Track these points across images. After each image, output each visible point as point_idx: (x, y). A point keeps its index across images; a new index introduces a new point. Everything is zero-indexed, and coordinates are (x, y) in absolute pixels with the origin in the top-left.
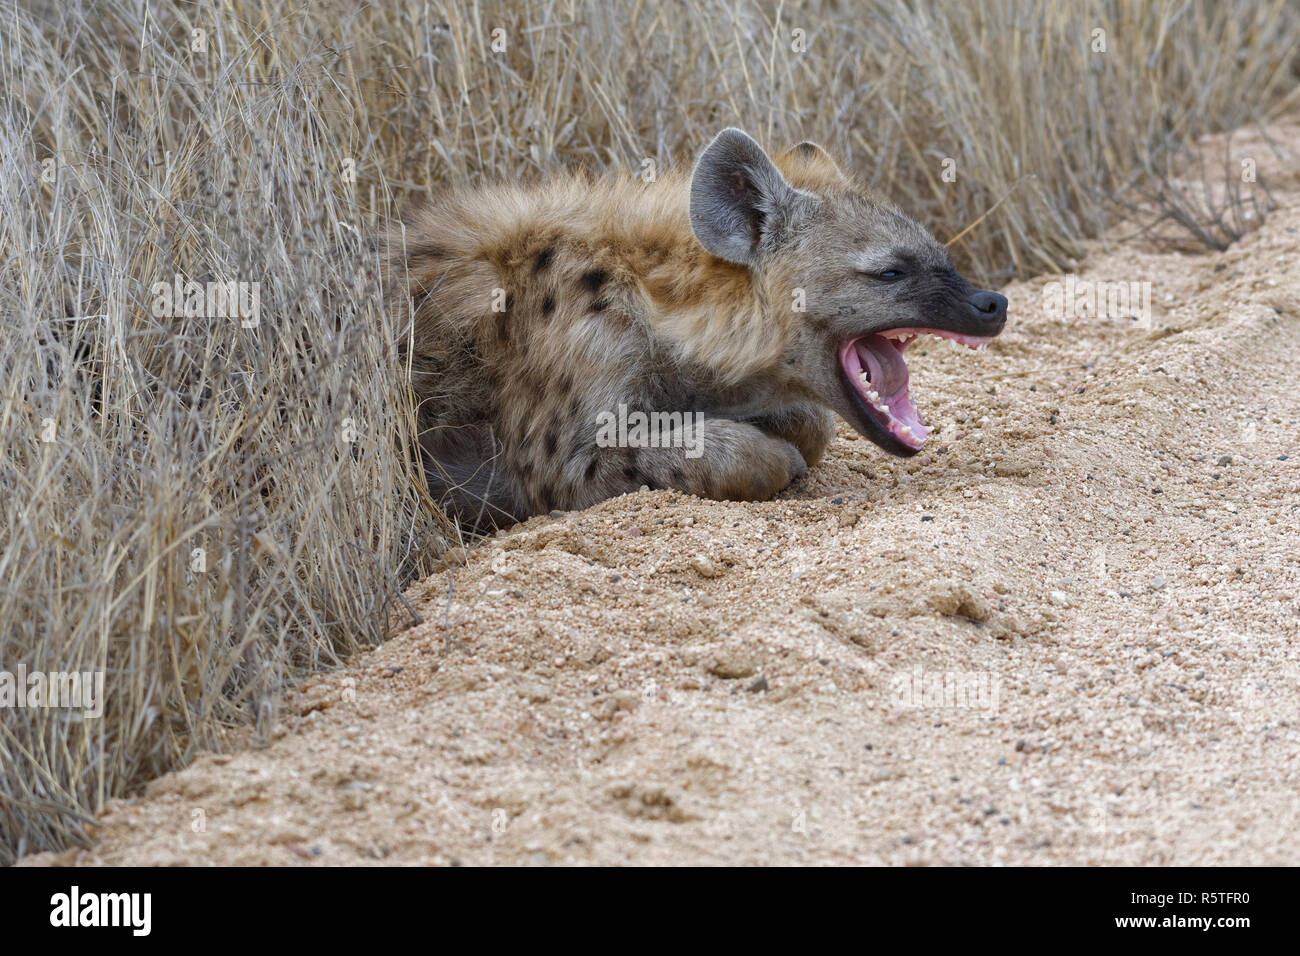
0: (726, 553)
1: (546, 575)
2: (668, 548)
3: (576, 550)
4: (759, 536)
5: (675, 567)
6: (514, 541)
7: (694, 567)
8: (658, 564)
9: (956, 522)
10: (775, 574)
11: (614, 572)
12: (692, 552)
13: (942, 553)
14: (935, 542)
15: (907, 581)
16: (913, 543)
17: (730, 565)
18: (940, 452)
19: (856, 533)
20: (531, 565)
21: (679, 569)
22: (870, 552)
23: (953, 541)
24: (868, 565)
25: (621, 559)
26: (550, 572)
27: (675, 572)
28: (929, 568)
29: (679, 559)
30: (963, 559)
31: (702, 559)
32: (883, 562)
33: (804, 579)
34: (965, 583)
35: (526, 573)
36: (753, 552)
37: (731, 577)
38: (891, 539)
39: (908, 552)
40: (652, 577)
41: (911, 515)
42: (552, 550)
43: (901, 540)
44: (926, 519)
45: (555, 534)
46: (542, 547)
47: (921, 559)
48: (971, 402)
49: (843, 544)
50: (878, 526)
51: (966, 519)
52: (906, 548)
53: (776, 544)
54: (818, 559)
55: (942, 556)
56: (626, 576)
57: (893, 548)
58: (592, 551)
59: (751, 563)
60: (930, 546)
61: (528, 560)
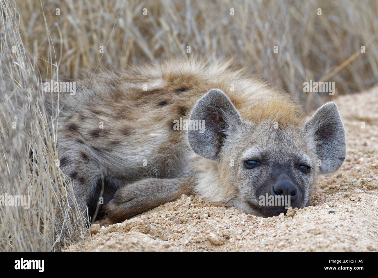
0: (226, 232)
1: (130, 245)
2: (195, 229)
3: (147, 232)
4: (243, 223)
5: (199, 240)
6: (114, 228)
7: (209, 240)
8: (190, 238)
9: (347, 213)
10: (252, 243)
11: (167, 243)
12: (207, 232)
13: (340, 230)
14: (336, 224)
15: (321, 245)
16: (324, 225)
17: (228, 238)
18: (338, 177)
19: (294, 220)
20: (123, 240)
21: (201, 241)
22: (302, 230)
23: (345, 223)
24: (301, 237)
25: (170, 236)
26: (133, 244)
27: (199, 242)
28: (333, 238)
29: (201, 235)
30: (351, 233)
31: (213, 235)
32: (308, 235)
33: (267, 245)
34: (352, 246)
35: (121, 244)
36: (240, 231)
37: (229, 244)
38: (313, 223)
39: (322, 230)
40: (187, 245)
41: (323, 210)
42: (133, 232)
43: (318, 223)
44: (331, 212)
45: (135, 223)
46: (129, 230)
47: (328, 233)
48: (353, 150)
49: (287, 226)
50: (305, 216)
51: (352, 212)
52: (321, 228)
53: (252, 227)
54: (274, 234)
55: (340, 232)
56: (173, 245)
57: (314, 228)
58: (155, 232)
59: (239, 237)
60: (333, 226)
61: (121, 237)
